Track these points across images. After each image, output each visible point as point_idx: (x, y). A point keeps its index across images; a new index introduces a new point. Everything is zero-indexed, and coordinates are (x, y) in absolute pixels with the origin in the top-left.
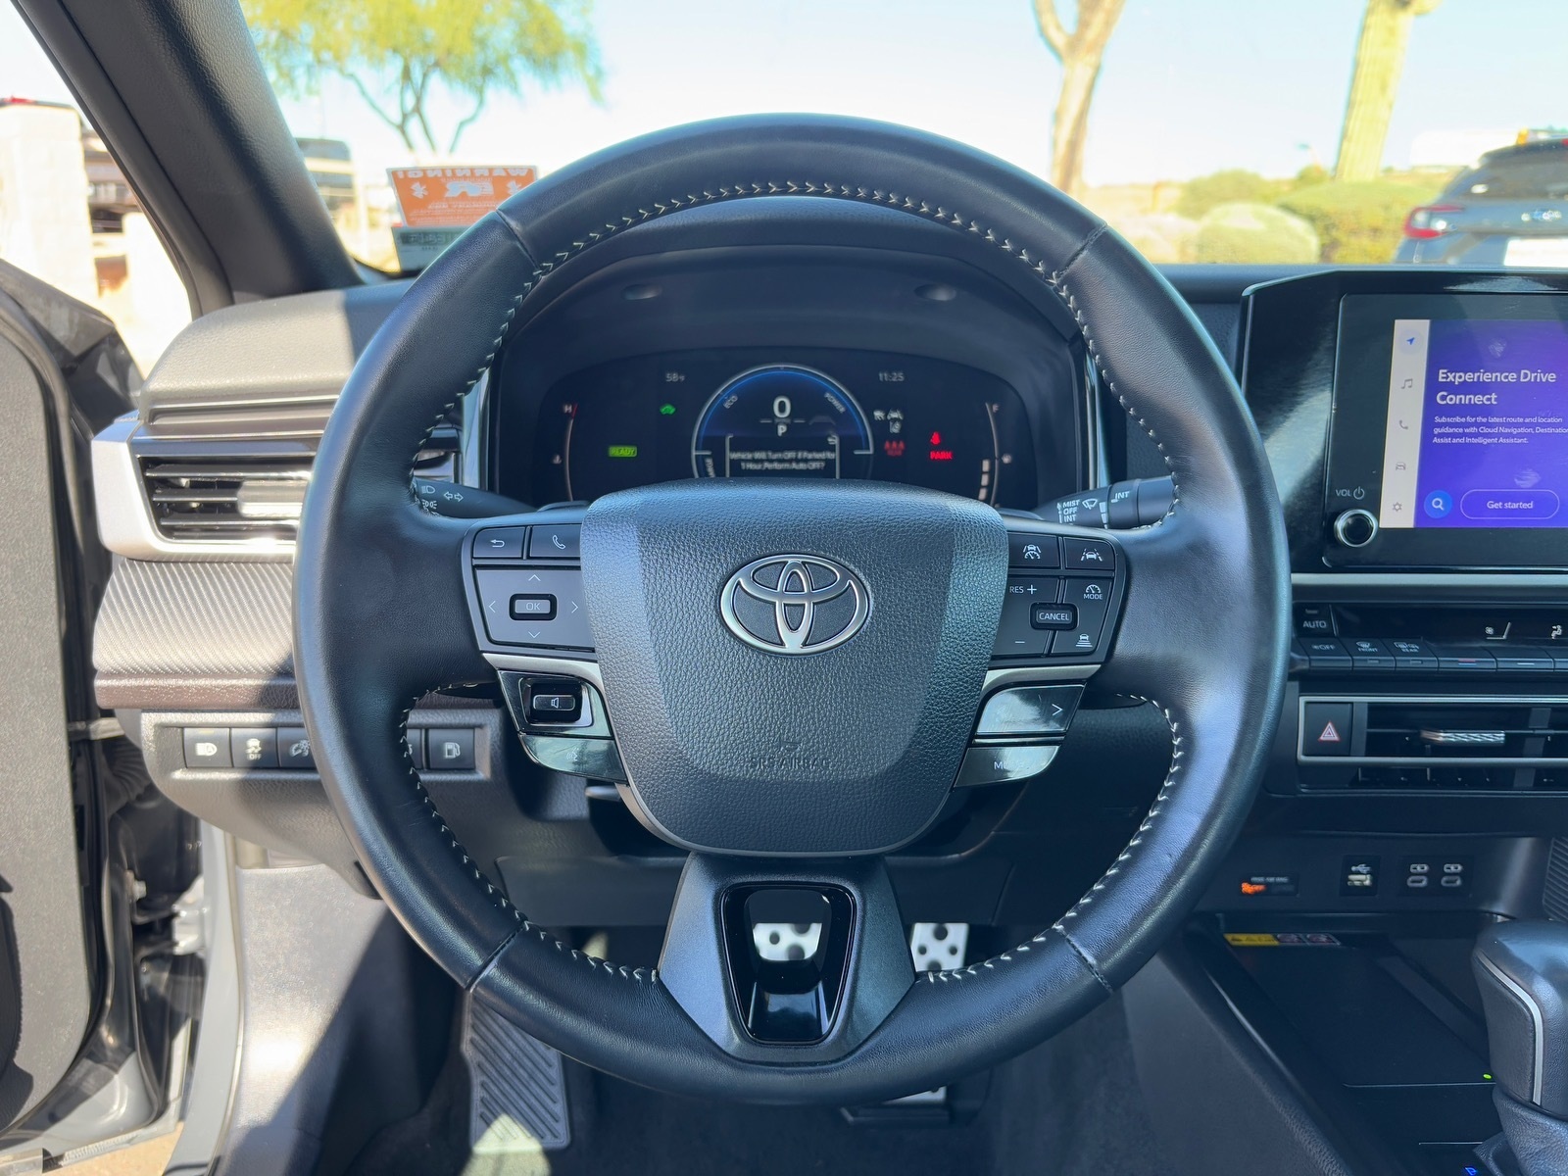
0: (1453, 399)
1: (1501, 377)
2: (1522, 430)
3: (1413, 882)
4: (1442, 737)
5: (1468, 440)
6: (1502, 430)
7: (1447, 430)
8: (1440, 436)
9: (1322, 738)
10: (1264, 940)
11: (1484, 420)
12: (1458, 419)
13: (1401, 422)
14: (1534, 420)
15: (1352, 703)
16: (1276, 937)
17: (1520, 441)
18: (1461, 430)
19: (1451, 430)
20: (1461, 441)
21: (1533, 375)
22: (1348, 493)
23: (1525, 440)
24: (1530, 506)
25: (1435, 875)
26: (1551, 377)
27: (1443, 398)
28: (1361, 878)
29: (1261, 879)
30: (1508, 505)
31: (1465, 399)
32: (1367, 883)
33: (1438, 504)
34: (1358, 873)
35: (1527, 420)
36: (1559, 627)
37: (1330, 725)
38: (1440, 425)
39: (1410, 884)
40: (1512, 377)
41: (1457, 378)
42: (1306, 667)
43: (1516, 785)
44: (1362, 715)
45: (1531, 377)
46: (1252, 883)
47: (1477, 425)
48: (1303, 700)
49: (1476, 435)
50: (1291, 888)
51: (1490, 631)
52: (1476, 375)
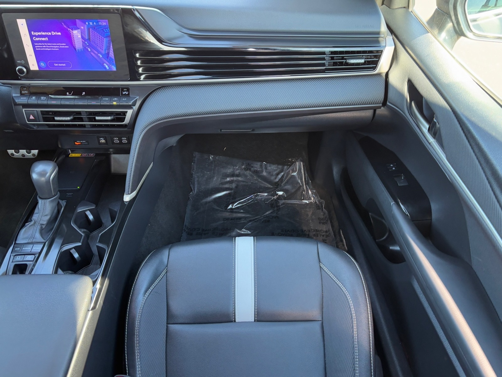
0: (37, 39)
1: (47, 34)
2: (56, 47)
5: (44, 49)
6: (52, 47)
7: (38, 47)
8: (37, 48)
9: (31, 118)
10: (78, 155)
11: (47, 44)
12: (40, 44)
13: (27, 45)
14: (59, 44)
15: (36, 110)
17: (57, 49)
18: (42, 47)
19: (40, 47)
20: (43, 49)
21: (55, 33)
22: (20, 62)
23: (58, 49)
24: (64, 65)
25: (120, 140)
26: (60, 34)
27: (35, 39)
28: (103, 141)
29: (79, 141)
30: (59, 65)
31: (41, 39)
32: (105, 142)
33: (42, 64)
35: (57, 44)
36: (84, 92)
37: (31, 115)
38: (37, 45)
40: (50, 34)
41: (37, 34)
44: (40, 113)
45: (54, 33)
46: (77, 142)
47: (46, 45)
48: (24, 110)
49: (46, 48)
50: (87, 143)
51: (67, 93)
52: (41, 33)
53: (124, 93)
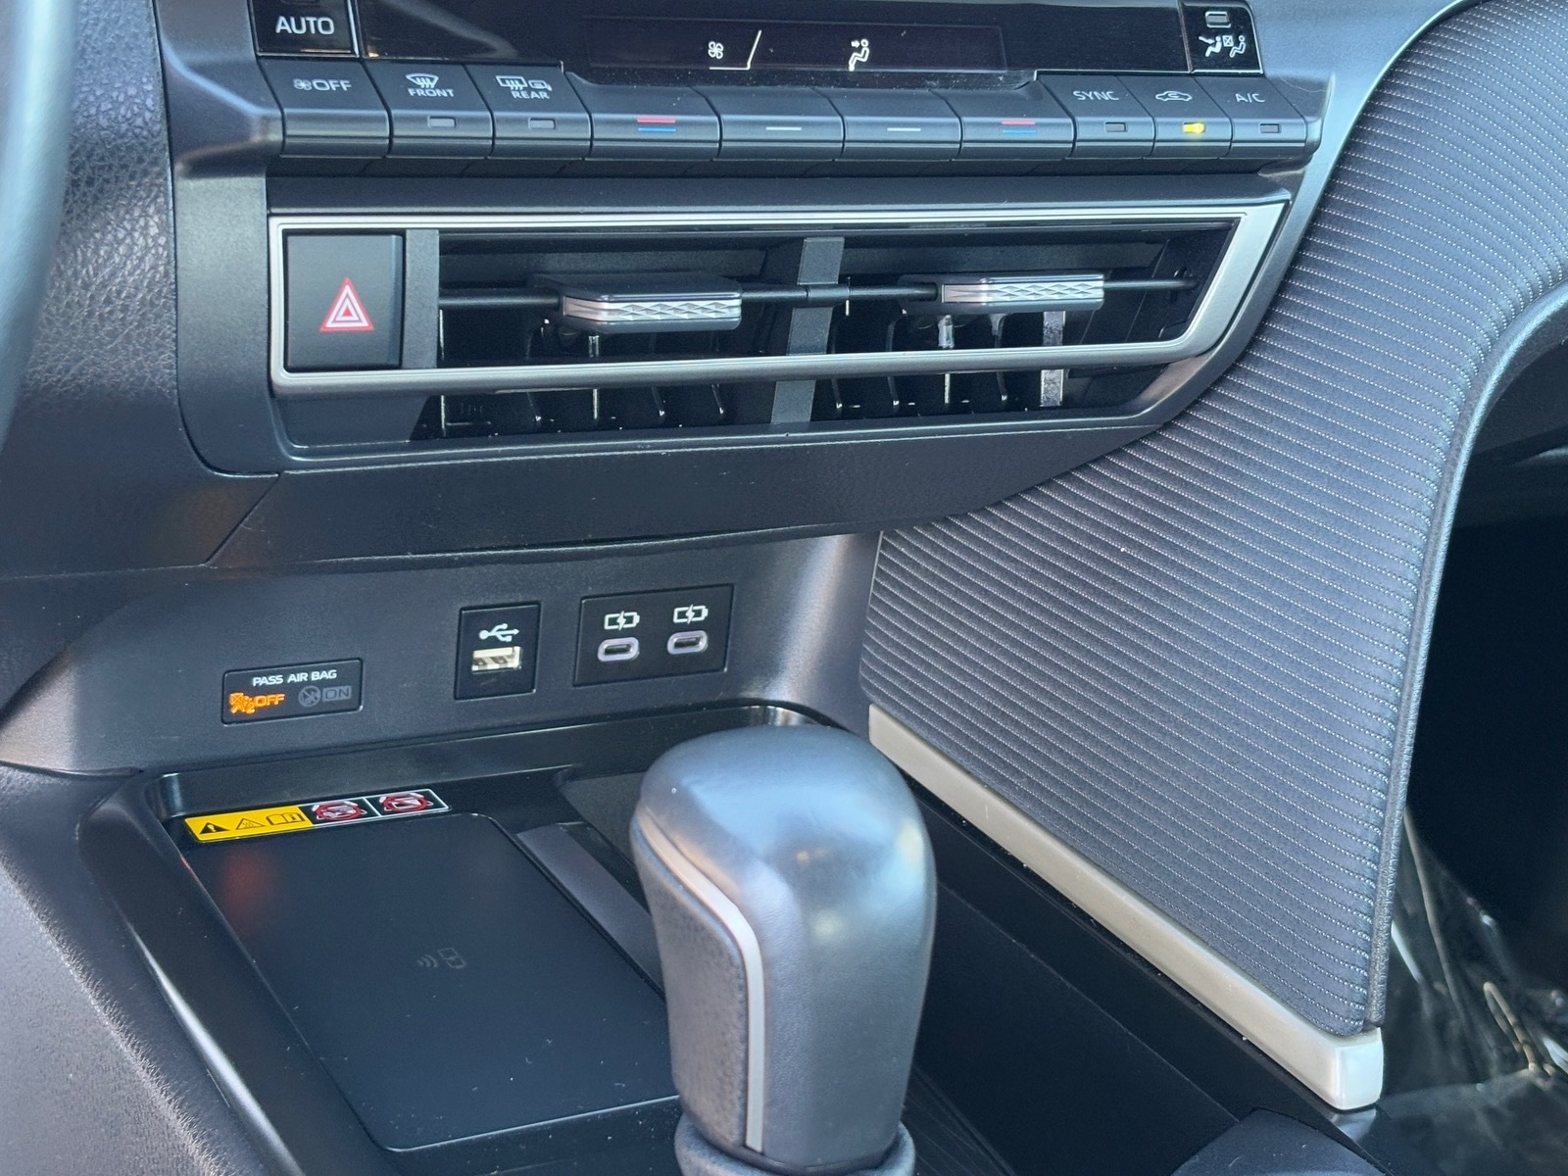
3: (608, 652)
4: (610, 312)
9: (330, 324)
10: (285, 819)
15: (401, 233)
16: (307, 811)
25: (652, 634)
28: (501, 653)
29: (277, 680)
32: (515, 663)
34: (493, 643)
36: (865, 43)
37: (347, 290)
39: (602, 657)
42: (275, 137)
43: (777, 419)
44: (426, 265)
46: (254, 692)
48: (278, 225)
50: (344, 693)
51: (716, 50)
53: (1214, 48)
